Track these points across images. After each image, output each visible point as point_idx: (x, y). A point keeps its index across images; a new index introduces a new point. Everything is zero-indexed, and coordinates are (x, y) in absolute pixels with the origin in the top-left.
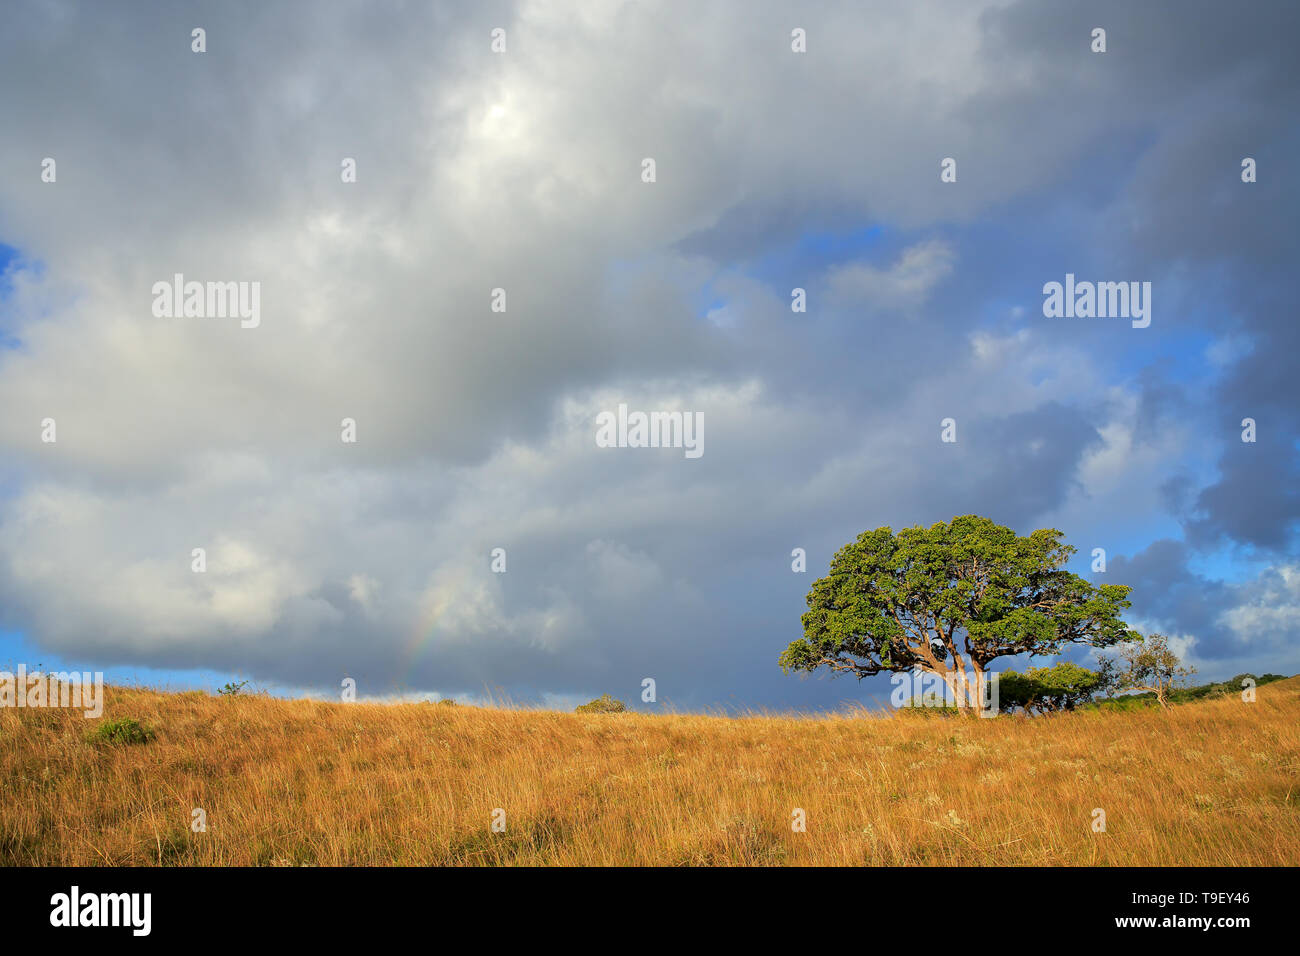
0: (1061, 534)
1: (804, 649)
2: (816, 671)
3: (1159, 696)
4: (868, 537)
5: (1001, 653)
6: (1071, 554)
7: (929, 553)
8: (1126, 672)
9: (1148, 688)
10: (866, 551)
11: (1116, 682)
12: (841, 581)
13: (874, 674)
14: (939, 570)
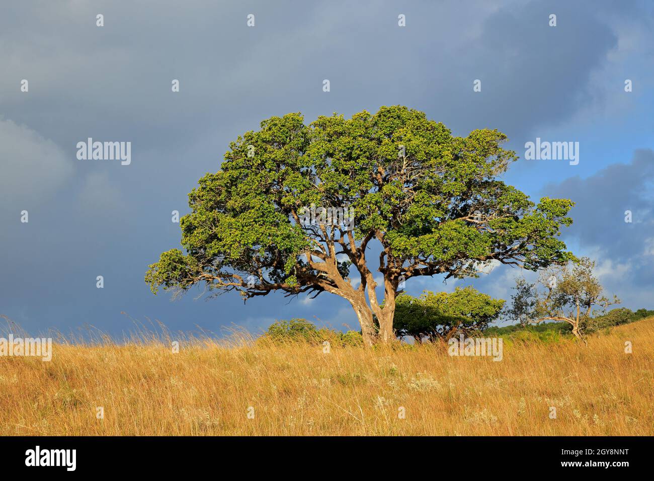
0: (503, 137)
1: (181, 261)
2: (191, 288)
3: (575, 328)
4: (275, 125)
5: (416, 273)
6: (510, 161)
7: (352, 148)
8: (542, 299)
9: (564, 318)
10: (272, 142)
11: (531, 310)
12: (237, 178)
13: (264, 294)
14: (362, 169)
